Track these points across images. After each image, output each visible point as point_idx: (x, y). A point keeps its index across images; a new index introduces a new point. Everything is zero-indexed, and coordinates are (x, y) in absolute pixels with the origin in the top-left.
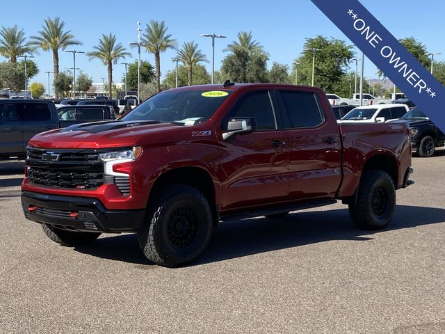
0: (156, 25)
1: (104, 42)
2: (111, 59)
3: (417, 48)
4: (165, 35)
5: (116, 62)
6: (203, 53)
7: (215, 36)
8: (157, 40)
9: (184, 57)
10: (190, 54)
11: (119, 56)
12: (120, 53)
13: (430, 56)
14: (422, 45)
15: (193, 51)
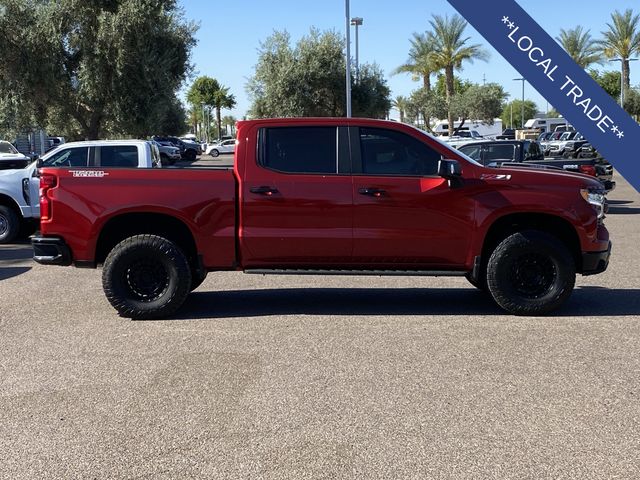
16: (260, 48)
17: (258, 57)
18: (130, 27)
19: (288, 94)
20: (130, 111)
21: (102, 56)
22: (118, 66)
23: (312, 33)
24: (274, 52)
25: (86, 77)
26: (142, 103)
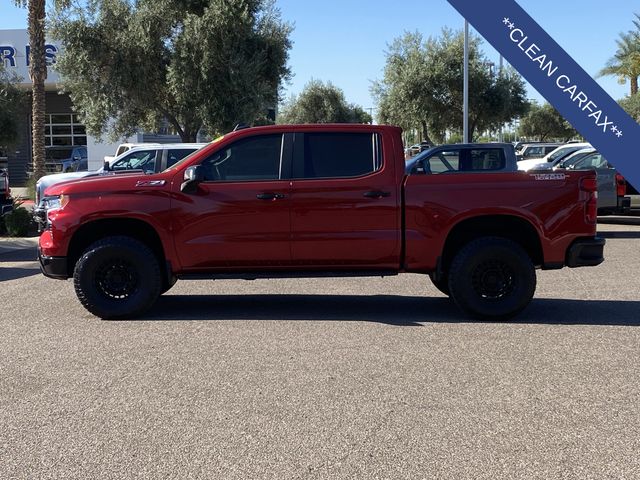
16: (387, 49)
17: (385, 59)
18: (215, 29)
19: (411, 97)
20: (217, 114)
21: (188, 59)
22: (203, 69)
23: (444, 33)
24: (402, 53)
25: (174, 80)
26: (229, 106)
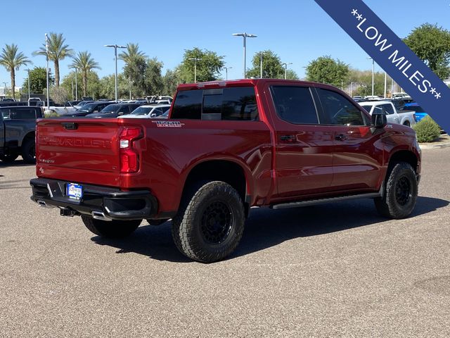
0: (55, 37)
1: (7, 51)
2: (14, 66)
3: (273, 59)
4: (63, 46)
5: (18, 68)
6: (95, 61)
7: (117, 47)
8: (56, 50)
9: (79, 64)
10: (85, 63)
11: (20, 63)
12: (22, 61)
13: (284, 65)
14: (277, 56)
15: (87, 60)
